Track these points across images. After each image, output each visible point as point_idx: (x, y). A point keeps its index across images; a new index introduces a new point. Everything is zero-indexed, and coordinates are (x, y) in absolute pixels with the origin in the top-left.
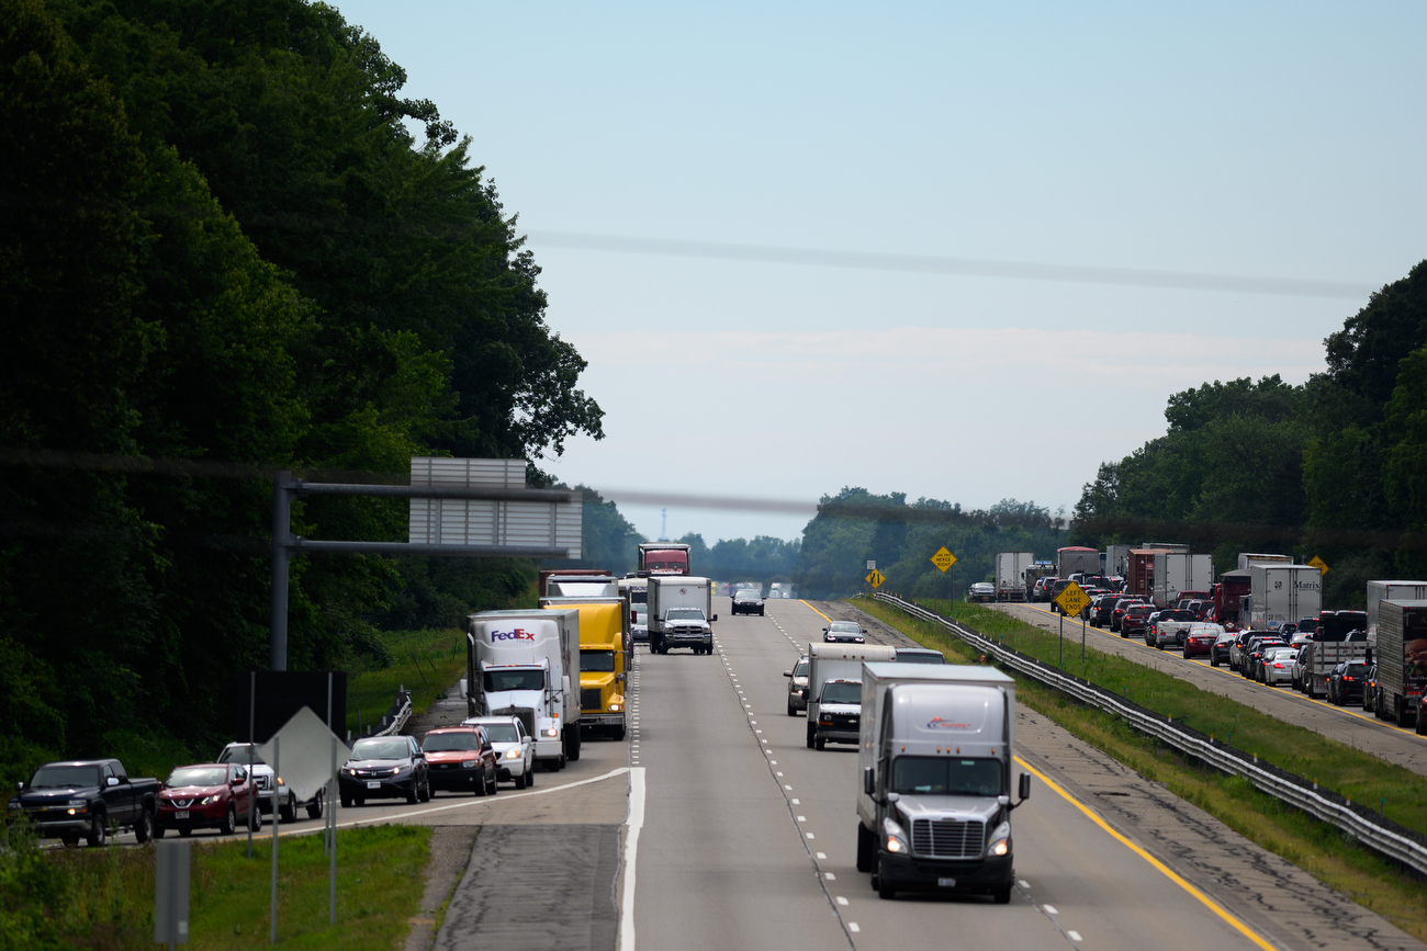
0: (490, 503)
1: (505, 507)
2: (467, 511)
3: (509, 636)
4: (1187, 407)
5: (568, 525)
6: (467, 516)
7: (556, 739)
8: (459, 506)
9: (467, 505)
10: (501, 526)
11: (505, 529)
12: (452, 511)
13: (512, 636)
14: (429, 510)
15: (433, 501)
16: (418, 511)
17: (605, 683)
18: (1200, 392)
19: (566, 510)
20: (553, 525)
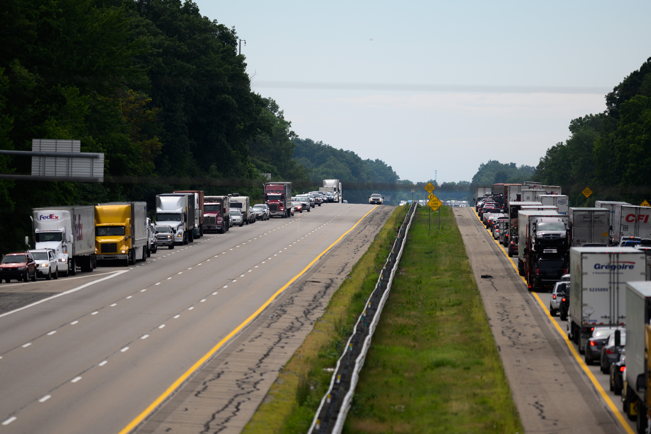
0: (66, 158)
1: (72, 160)
2: (56, 162)
3: (47, 217)
4: (578, 125)
5: (98, 168)
6: (56, 164)
7: (65, 263)
8: (53, 160)
9: (56, 159)
10: (70, 168)
11: (72, 169)
12: (50, 162)
13: (49, 217)
14: (40, 161)
15: (41, 158)
16: (35, 162)
17: (119, 241)
18: (584, 119)
19: (97, 161)
20: (92, 168)
